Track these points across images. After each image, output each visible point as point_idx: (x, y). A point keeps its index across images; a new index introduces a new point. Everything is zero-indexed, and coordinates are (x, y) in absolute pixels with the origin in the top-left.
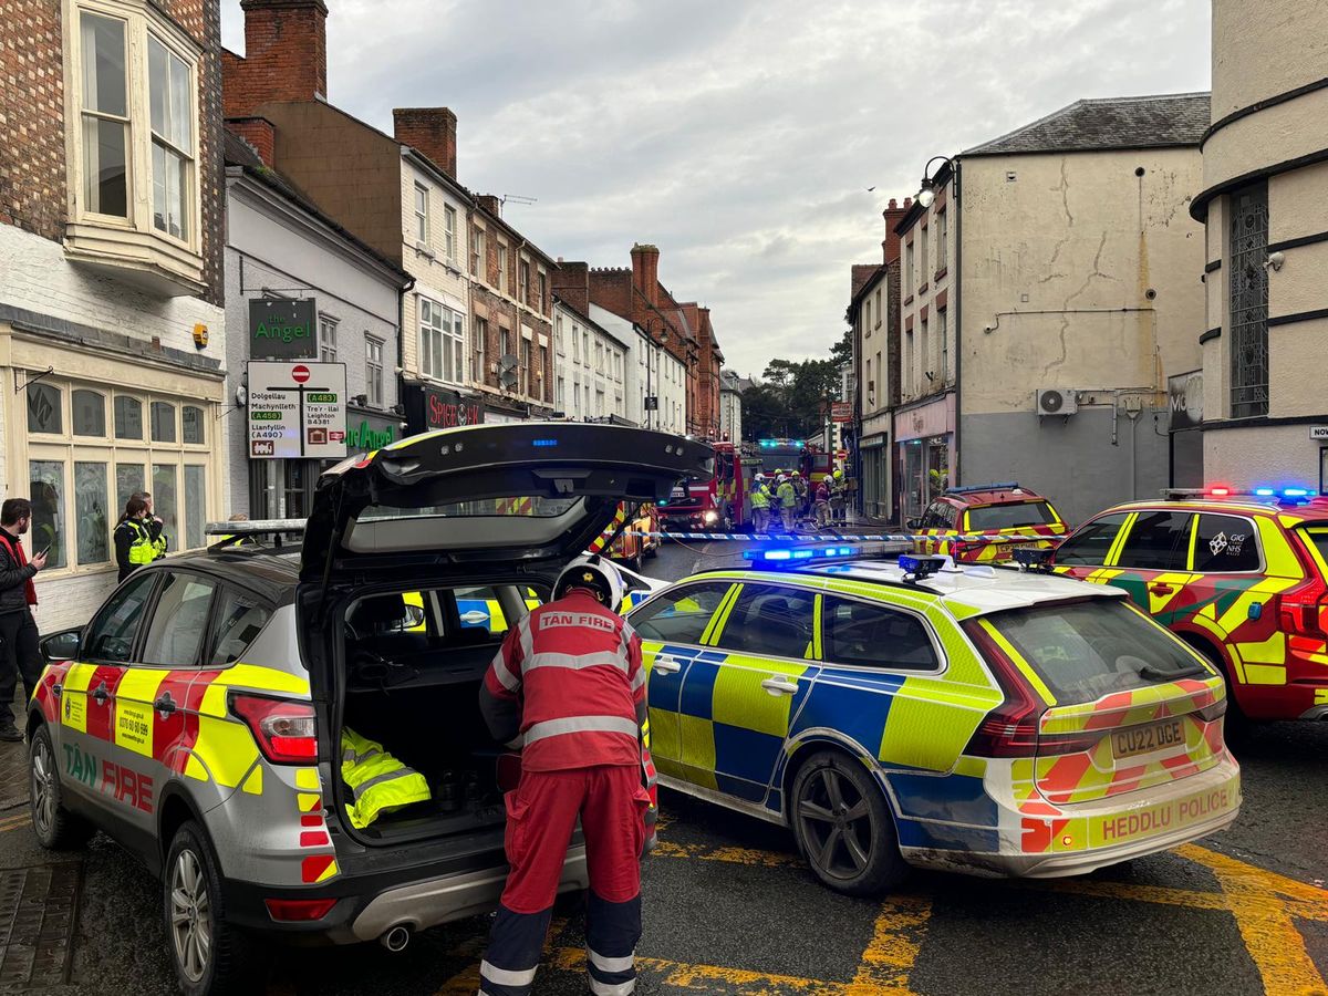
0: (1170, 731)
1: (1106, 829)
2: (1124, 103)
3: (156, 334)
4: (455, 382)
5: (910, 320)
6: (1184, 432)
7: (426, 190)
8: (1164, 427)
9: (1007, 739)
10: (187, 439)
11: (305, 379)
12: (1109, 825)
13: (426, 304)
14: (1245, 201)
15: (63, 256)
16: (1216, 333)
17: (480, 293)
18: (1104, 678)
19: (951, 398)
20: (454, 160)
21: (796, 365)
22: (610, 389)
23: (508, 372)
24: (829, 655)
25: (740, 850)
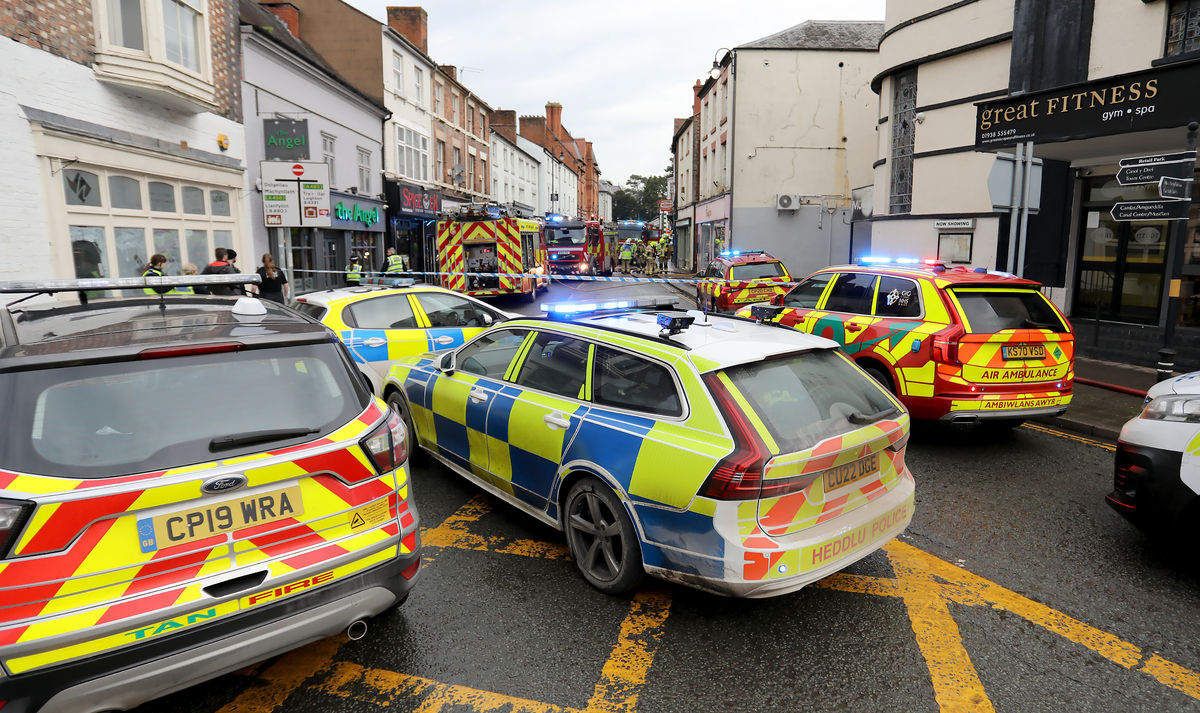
0: (869, 463)
1: (815, 556)
2: (833, 24)
3: (184, 139)
4: (422, 180)
5: (705, 150)
6: (860, 222)
7: (401, 56)
8: (848, 219)
9: (735, 485)
10: (215, 212)
11: (301, 173)
12: (817, 552)
13: (401, 130)
14: (904, 80)
15: (94, 78)
16: (883, 162)
17: (441, 124)
18: (819, 425)
19: (728, 197)
20: (426, 41)
21: (645, 178)
22: (529, 188)
23: (459, 175)
24: (597, 398)
25: (530, 542)
